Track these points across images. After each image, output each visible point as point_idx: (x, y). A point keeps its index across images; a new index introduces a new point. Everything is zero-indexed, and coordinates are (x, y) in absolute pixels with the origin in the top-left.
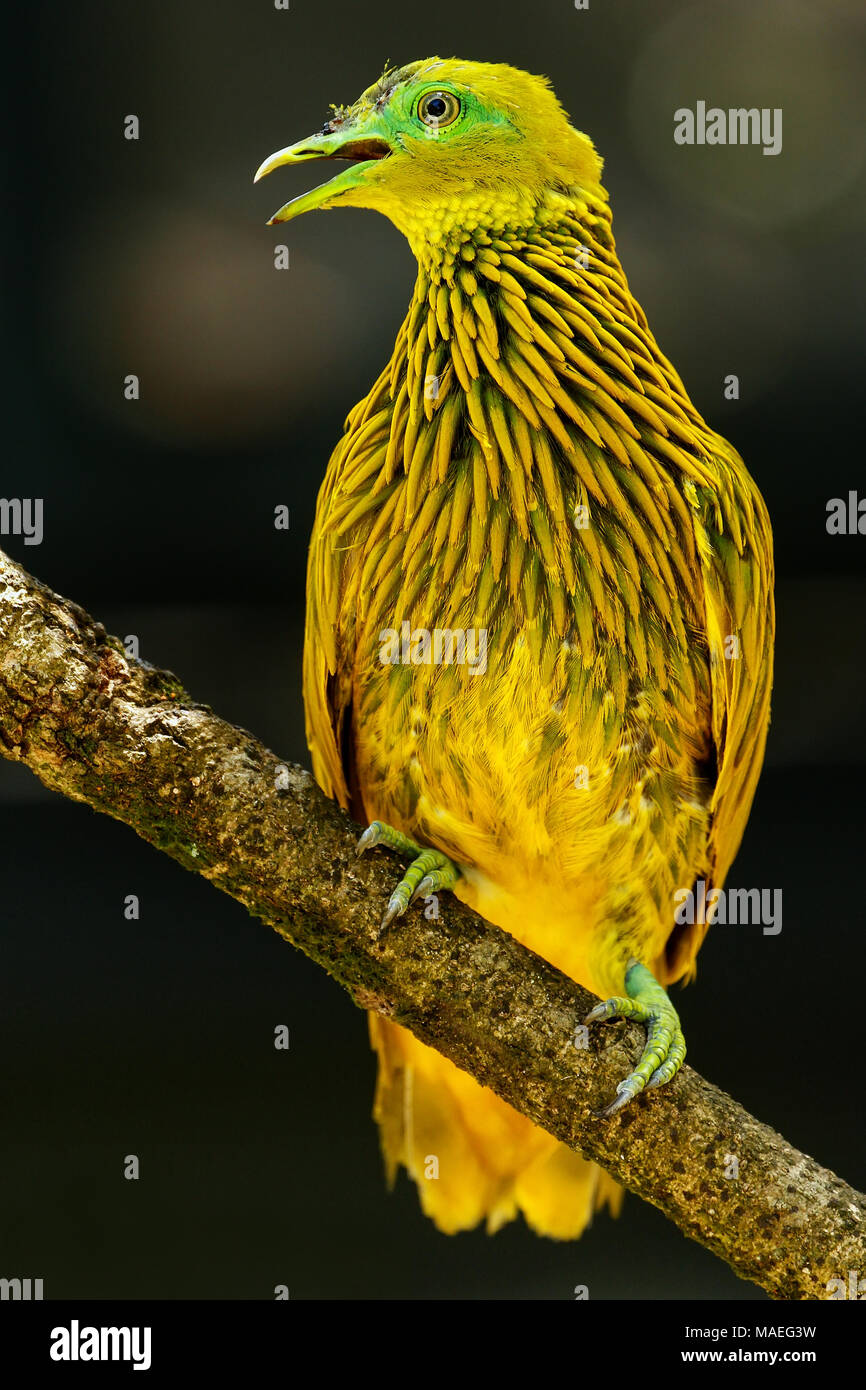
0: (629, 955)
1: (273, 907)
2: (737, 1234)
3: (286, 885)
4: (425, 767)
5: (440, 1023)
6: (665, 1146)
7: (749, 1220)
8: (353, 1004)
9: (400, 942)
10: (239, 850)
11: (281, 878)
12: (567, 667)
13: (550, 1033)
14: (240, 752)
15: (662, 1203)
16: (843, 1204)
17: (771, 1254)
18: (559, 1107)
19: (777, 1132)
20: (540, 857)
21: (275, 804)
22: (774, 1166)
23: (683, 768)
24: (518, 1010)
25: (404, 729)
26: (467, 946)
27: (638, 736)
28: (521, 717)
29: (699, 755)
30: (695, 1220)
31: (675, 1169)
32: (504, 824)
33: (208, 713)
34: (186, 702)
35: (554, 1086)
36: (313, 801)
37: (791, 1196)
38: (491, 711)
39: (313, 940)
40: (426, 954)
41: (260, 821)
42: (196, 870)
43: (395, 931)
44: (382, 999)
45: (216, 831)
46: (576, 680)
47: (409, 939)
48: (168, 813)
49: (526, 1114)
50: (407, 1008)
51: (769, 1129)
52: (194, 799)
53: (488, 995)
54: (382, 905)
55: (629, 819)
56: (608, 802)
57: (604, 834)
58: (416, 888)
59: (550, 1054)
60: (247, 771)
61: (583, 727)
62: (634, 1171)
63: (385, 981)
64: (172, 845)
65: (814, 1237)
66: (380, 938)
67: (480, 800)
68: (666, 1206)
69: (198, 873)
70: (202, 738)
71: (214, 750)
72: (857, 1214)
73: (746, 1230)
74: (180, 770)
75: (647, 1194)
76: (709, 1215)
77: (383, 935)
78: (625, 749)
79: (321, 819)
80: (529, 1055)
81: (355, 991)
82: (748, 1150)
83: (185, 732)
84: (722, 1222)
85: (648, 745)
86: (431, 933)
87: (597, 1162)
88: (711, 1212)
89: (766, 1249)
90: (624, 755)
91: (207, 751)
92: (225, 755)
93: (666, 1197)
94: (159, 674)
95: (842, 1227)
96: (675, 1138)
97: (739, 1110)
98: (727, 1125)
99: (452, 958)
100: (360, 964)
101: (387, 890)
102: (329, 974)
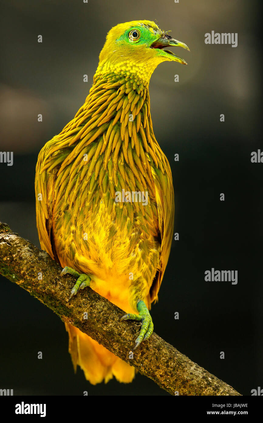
0: (138, 298)
1: (37, 293)
2: (176, 387)
3: (41, 286)
4: (76, 244)
5: (87, 326)
6: (154, 361)
7: (179, 383)
8: (61, 321)
9: (75, 302)
10: (27, 276)
11: (40, 284)
12: (115, 210)
13: (120, 328)
14: (27, 247)
15: (153, 378)
16: (207, 378)
17: (186, 392)
18: (123, 350)
19: (187, 357)
20: (110, 269)
21: (38, 262)
22: (186, 367)
23: (150, 239)
24: (110, 322)
25: (69, 233)
26: (95, 303)
27: (137, 230)
28: (103, 226)
29: (155, 235)
30: (163, 383)
31: (157, 368)
32: (99, 259)
33: (17, 235)
34: (11, 232)
35: (121, 344)
36: (49, 261)
37: (191, 375)
38: (94, 225)
39: (49, 302)
40: (83, 306)
41: (33, 267)
42: (15, 282)
43: (74, 299)
44: (70, 319)
45: (20, 270)
46: (118, 214)
47: (78, 301)
48: (6, 265)
49: (113, 352)
50: (77, 321)
51: (185, 356)
52: (14, 261)
53: (101, 318)
54: (70, 291)
55: (135, 255)
56: (129, 250)
57: (128, 260)
58: (79, 286)
59: (120, 335)
60: (29, 252)
61: (122, 228)
62: (145, 369)
63: (71, 314)
64: (7, 275)
65: (198, 387)
66: (69, 301)
67: (92, 252)
68: (155, 379)
69: (15, 283)
70: (16, 243)
71: (19, 246)
72: (211, 380)
73: (178, 386)
74: (9, 252)
75: (149, 375)
76: (167, 381)
77: (70, 300)
78: (133, 234)
79: (51, 266)
80: (114, 335)
81: (62, 317)
82: (178, 362)
83: (11, 241)
84: (171, 383)
85: (140, 233)
86: (84, 299)
87: (134, 366)
88: (168, 380)
89: (184, 391)
90: (133, 236)
91: (17, 247)
92: (22, 248)
93: (154, 376)
94: (3, 224)
95: (206, 384)
96: (157, 359)
97: (176, 350)
98: (172, 355)
99: (90, 307)
100: (63, 309)
101: (71, 287)
102: (54, 312)
